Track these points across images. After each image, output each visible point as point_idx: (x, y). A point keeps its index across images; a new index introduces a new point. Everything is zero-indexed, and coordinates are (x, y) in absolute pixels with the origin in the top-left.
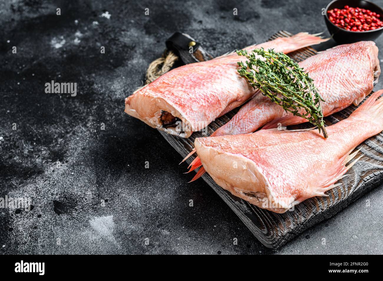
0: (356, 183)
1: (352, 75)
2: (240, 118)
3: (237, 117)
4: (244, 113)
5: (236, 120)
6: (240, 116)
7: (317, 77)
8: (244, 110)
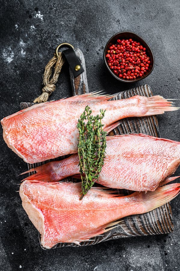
0: (106, 238)
1: (145, 180)
2: (66, 165)
3: (65, 163)
4: (70, 163)
5: (63, 165)
6: (67, 163)
7: (125, 165)
8: (71, 160)
